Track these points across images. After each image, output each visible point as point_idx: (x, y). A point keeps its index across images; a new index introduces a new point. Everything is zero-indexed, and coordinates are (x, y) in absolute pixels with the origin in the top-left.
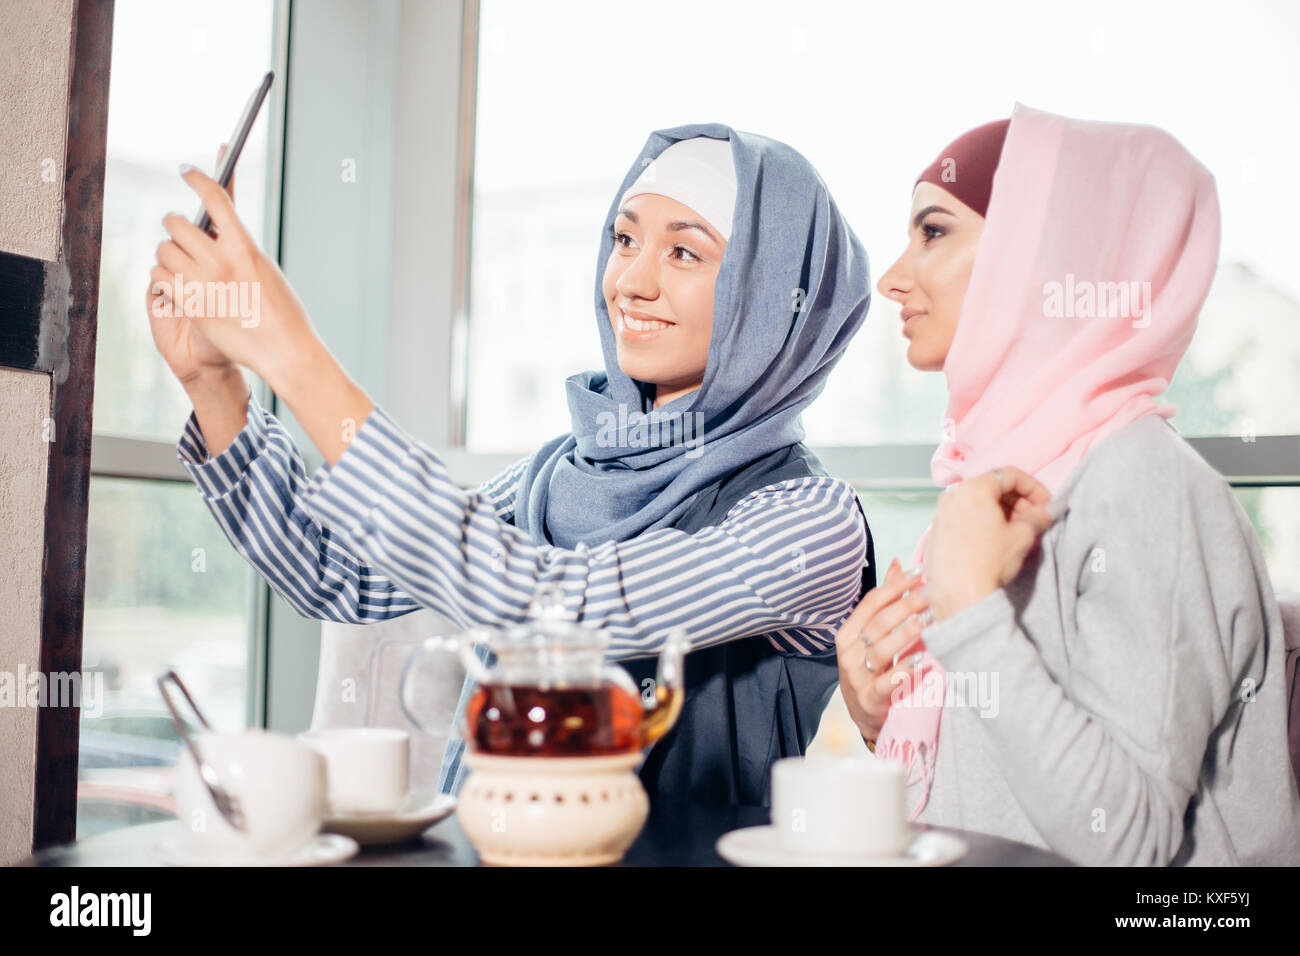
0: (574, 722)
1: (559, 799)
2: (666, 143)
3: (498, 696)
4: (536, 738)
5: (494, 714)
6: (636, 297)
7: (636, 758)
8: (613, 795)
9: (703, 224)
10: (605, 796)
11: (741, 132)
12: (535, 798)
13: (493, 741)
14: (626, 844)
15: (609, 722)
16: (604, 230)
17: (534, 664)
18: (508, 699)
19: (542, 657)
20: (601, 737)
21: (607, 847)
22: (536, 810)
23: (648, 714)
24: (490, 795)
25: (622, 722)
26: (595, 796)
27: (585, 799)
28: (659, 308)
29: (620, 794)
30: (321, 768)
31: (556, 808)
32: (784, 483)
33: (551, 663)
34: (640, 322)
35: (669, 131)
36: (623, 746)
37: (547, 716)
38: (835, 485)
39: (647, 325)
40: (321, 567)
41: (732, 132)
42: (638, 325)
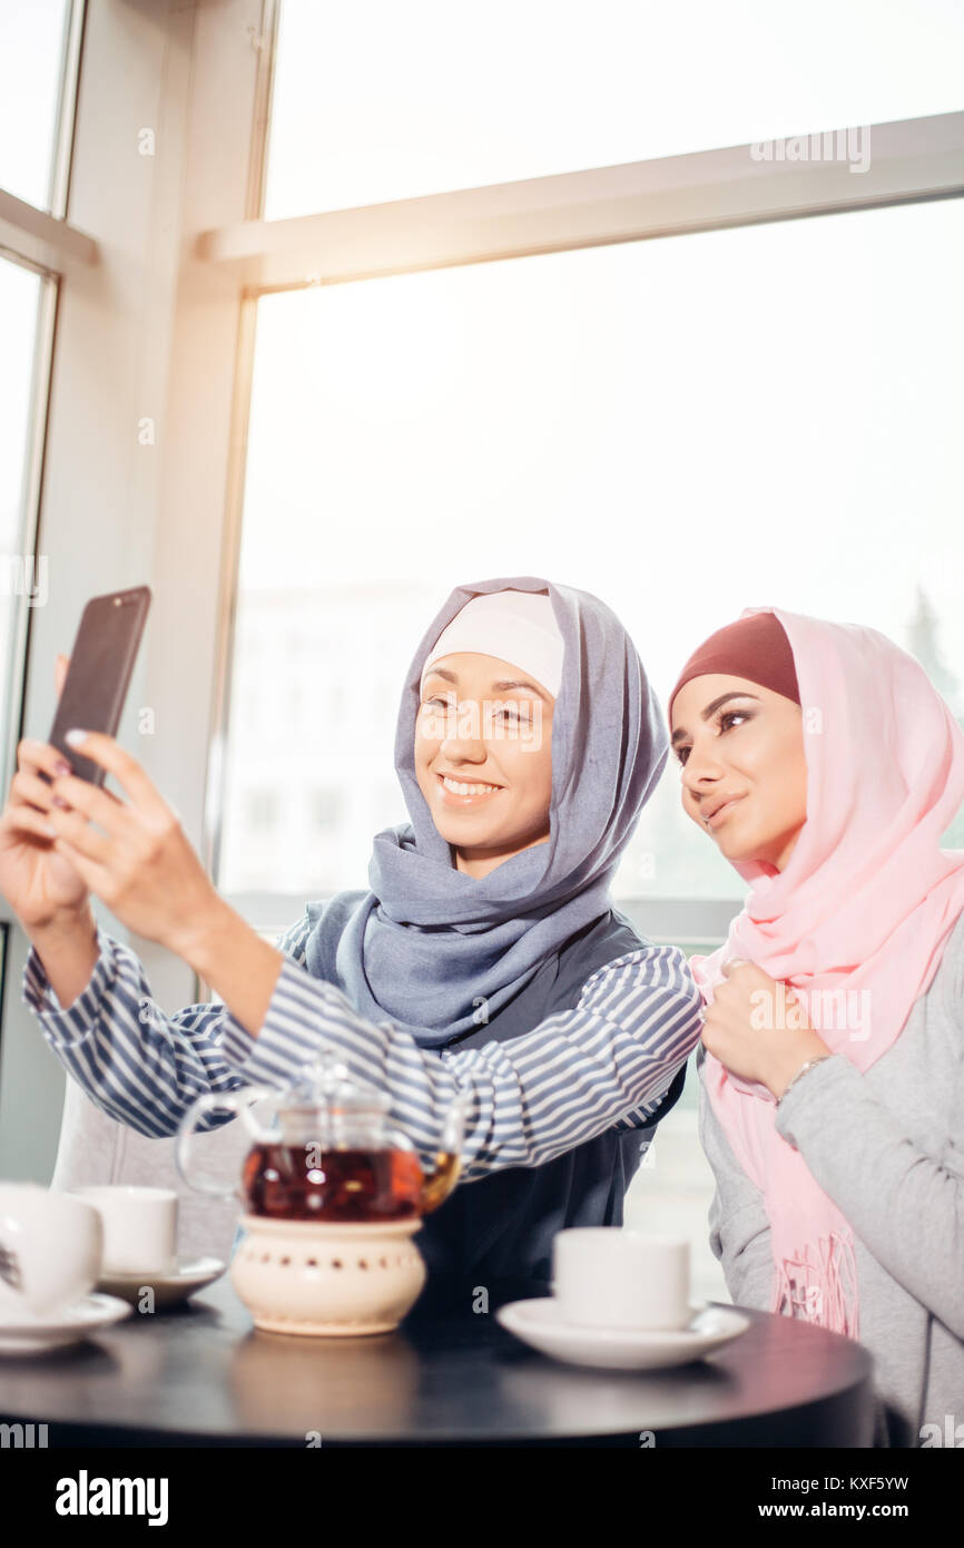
0: (353, 1186)
1: (337, 1265)
2: (468, 598)
3: (276, 1157)
4: (315, 1201)
5: (272, 1175)
6: (465, 761)
7: (414, 1225)
8: (391, 1262)
9: (530, 682)
10: (383, 1263)
11: (558, 585)
12: (312, 1263)
13: (270, 1203)
14: (402, 1313)
15: (388, 1185)
16: (406, 690)
17: (313, 1126)
18: (287, 1159)
19: (323, 1119)
20: (381, 1202)
21: (384, 1315)
22: (312, 1275)
23: (429, 1179)
24: (266, 1259)
25: (402, 1187)
26: (373, 1261)
27: (363, 1265)
28: (488, 772)
29: (399, 1261)
30: (97, 1226)
31: (332, 1272)
32: (630, 955)
33: (331, 1126)
34: (465, 785)
35: (471, 586)
36: (402, 1210)
37: (327, 1177)
38: (673, 955)
39: (473, 789)
40: (180, 1086)
41: (551, 585)
42: (463, 789)
